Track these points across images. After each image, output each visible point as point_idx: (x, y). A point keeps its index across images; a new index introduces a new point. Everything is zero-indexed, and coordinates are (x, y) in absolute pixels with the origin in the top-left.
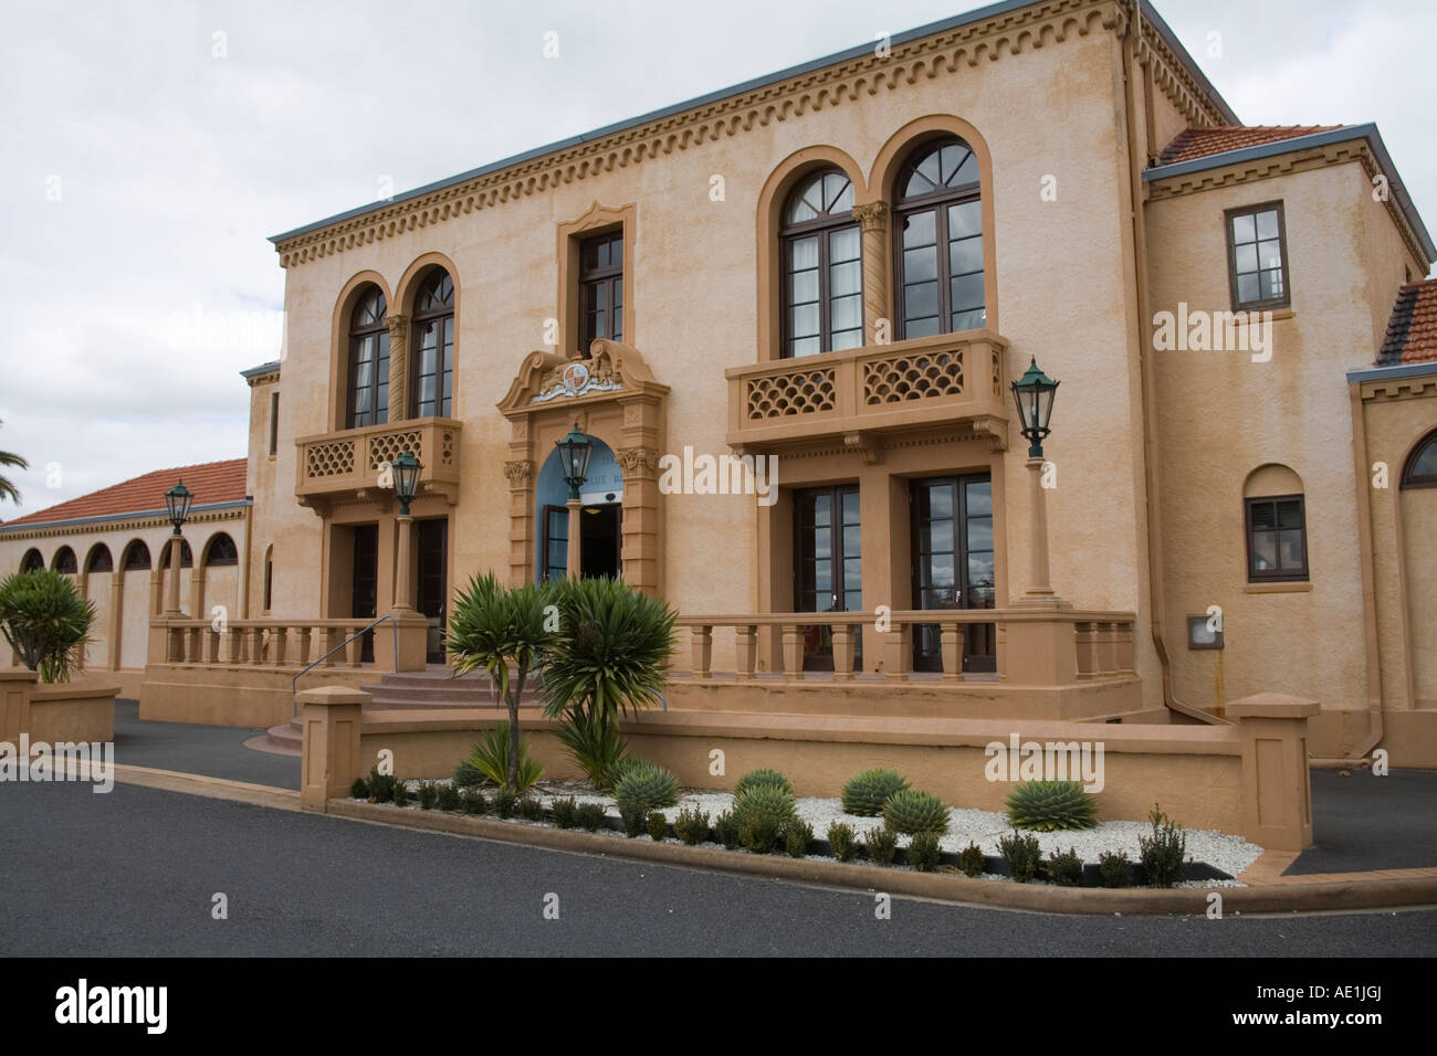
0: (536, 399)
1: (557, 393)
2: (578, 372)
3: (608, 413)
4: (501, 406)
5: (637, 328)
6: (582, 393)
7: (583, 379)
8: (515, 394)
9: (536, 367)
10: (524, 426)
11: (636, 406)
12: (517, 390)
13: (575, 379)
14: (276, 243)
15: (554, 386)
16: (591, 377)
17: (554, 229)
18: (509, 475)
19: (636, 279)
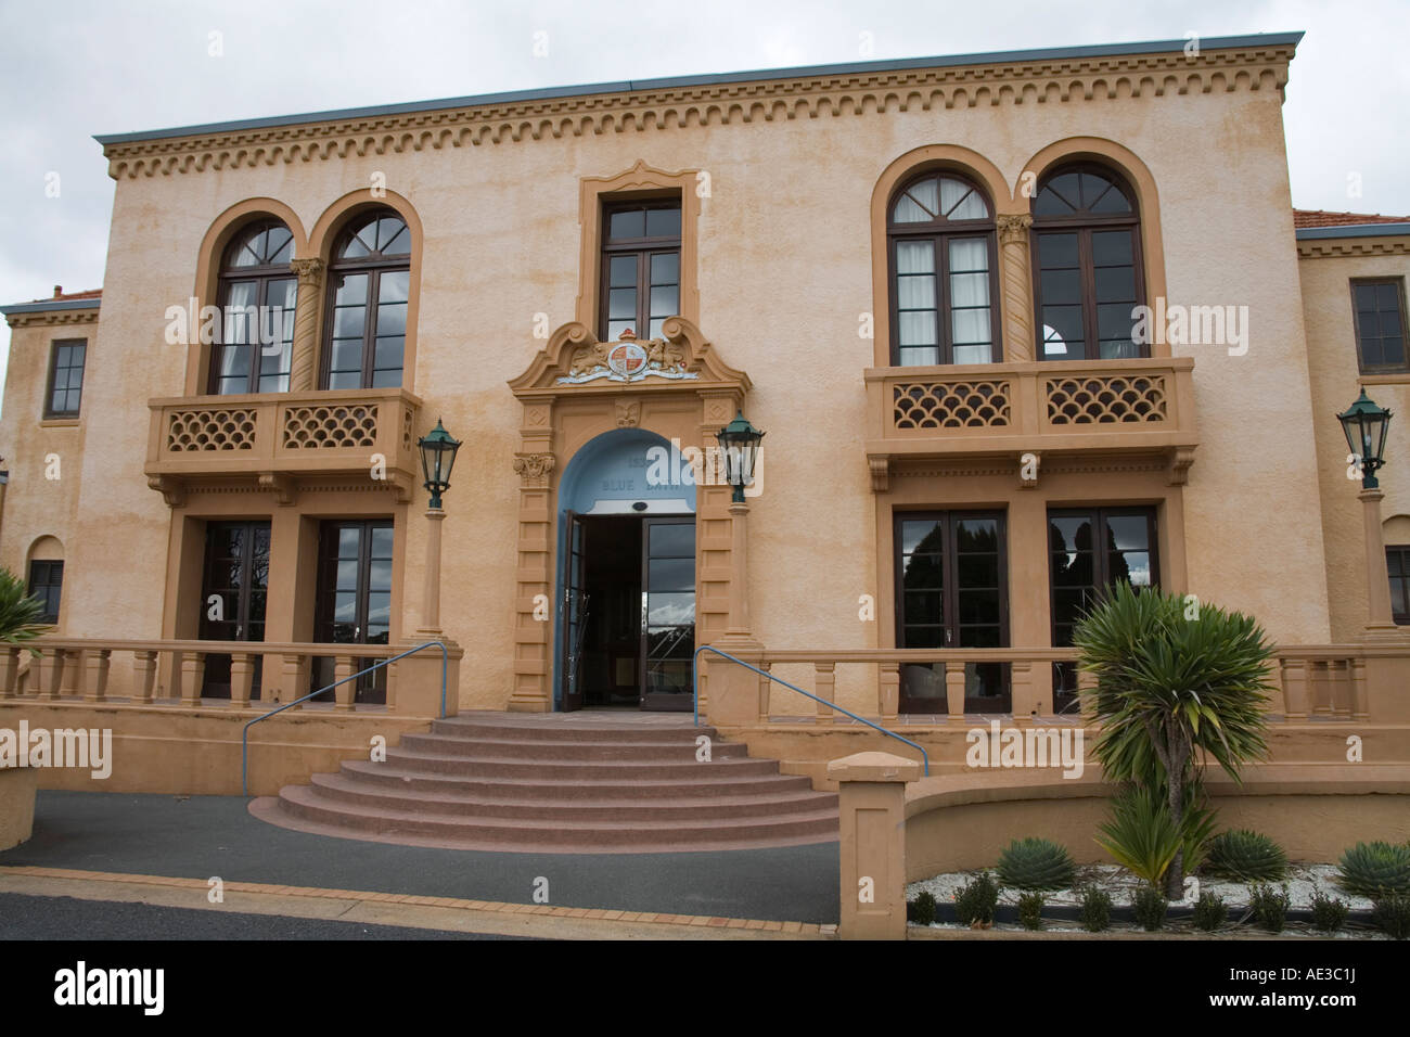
0: (562, 380)
1: (597, 375)
2: (632, 353)
3: (674, 406)
4: (514, 384)
5: (702, 311)
6: (635, 379)
7: (638, 362)
8: (537, 369)
9: (573, 340)
10: (546, 411)
11: (724, 401)
12: (540, 366)
13: (628, 361)
14: (104, 145)
15: (592, 366)
16: (652, 360)
17: (576, 184)
18: (522, 470)
19: (700, 256)
